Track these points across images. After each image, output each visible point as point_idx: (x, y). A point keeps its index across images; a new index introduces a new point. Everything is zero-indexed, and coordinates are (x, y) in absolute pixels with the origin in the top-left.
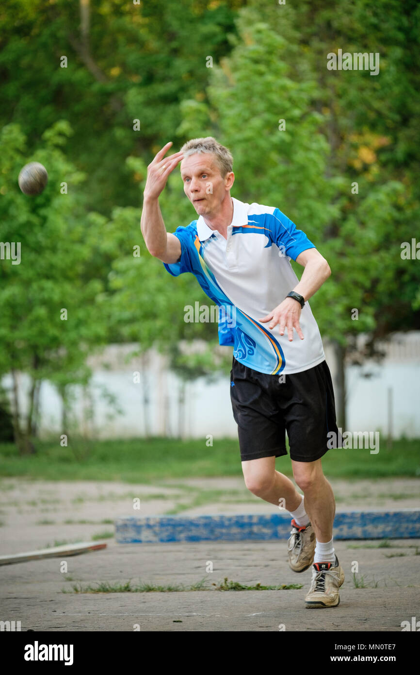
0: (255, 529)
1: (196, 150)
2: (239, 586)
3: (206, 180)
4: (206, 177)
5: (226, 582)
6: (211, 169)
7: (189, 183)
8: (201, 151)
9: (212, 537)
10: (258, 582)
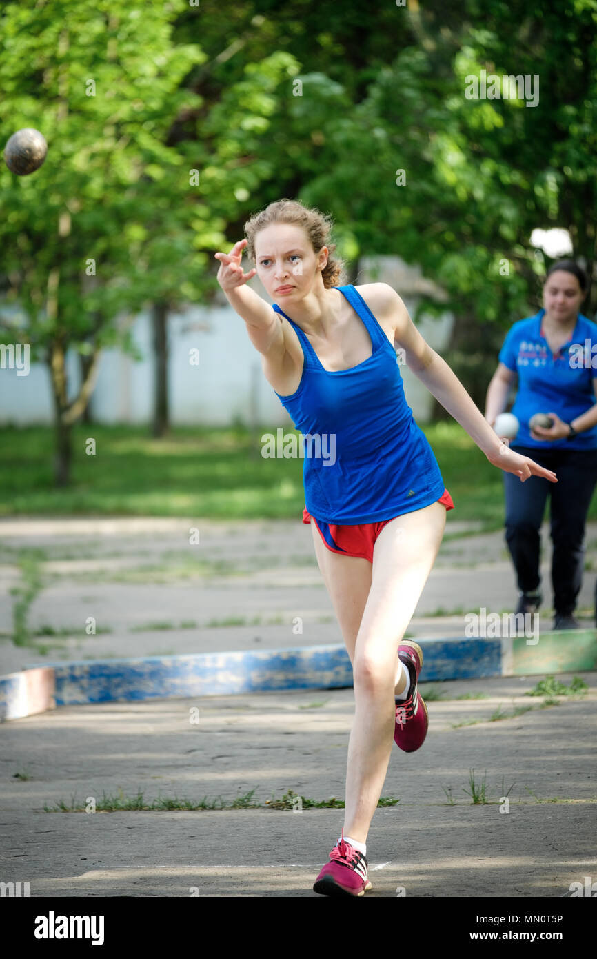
10: (332, 797)
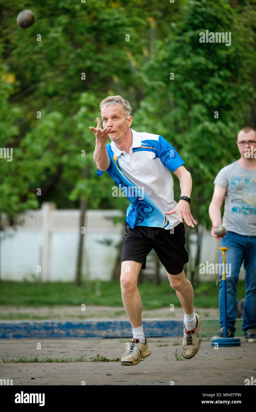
0: (56, 331)
1: (111, 103)
2: (107, 359)
3: (117, 120)
4: (117, 119)
5: (98, 357)
6: (120, 114)
7: (106, 122)
8: (114, 103)
9: (29, 335)
